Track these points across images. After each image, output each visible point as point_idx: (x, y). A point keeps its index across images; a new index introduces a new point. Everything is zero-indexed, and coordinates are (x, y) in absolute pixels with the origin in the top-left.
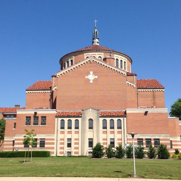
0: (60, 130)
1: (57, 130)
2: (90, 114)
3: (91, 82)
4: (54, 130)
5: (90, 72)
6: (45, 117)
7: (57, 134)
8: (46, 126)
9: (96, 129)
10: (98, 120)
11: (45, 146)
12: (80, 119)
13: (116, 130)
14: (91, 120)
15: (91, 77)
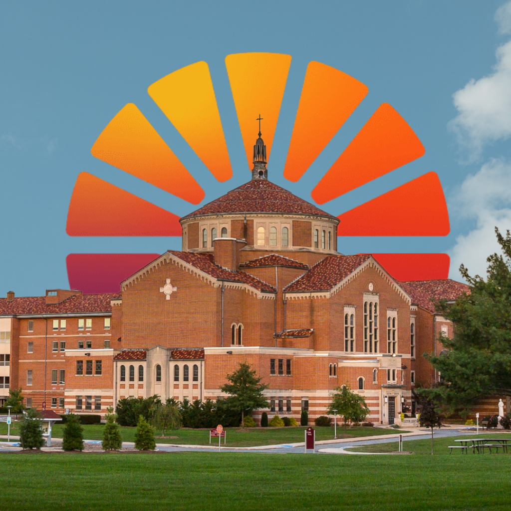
0: (120, 382)
1: (116, 383)
2: (158, 356)
3: (168, 298)
4: (112, 383)
5: (166, 281)
6: (100, 362)
7: (116, 388)
8: (101, 376)
9: (164, 381)
10: (168, 366)
11: (101, 408)
12: (144, 364)
13: (191, 382)
14: (158, 367)
15: (168, 289)
